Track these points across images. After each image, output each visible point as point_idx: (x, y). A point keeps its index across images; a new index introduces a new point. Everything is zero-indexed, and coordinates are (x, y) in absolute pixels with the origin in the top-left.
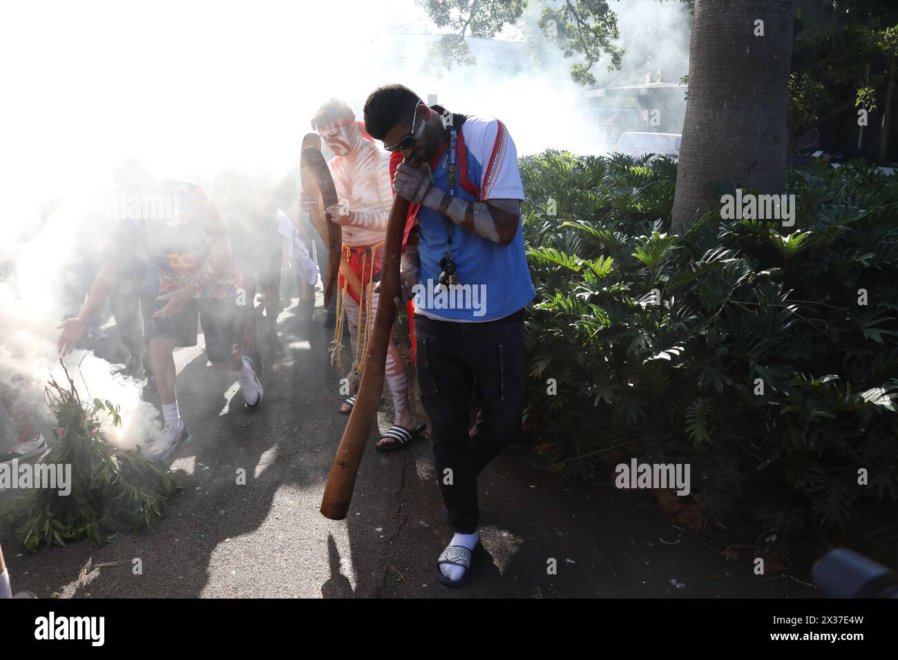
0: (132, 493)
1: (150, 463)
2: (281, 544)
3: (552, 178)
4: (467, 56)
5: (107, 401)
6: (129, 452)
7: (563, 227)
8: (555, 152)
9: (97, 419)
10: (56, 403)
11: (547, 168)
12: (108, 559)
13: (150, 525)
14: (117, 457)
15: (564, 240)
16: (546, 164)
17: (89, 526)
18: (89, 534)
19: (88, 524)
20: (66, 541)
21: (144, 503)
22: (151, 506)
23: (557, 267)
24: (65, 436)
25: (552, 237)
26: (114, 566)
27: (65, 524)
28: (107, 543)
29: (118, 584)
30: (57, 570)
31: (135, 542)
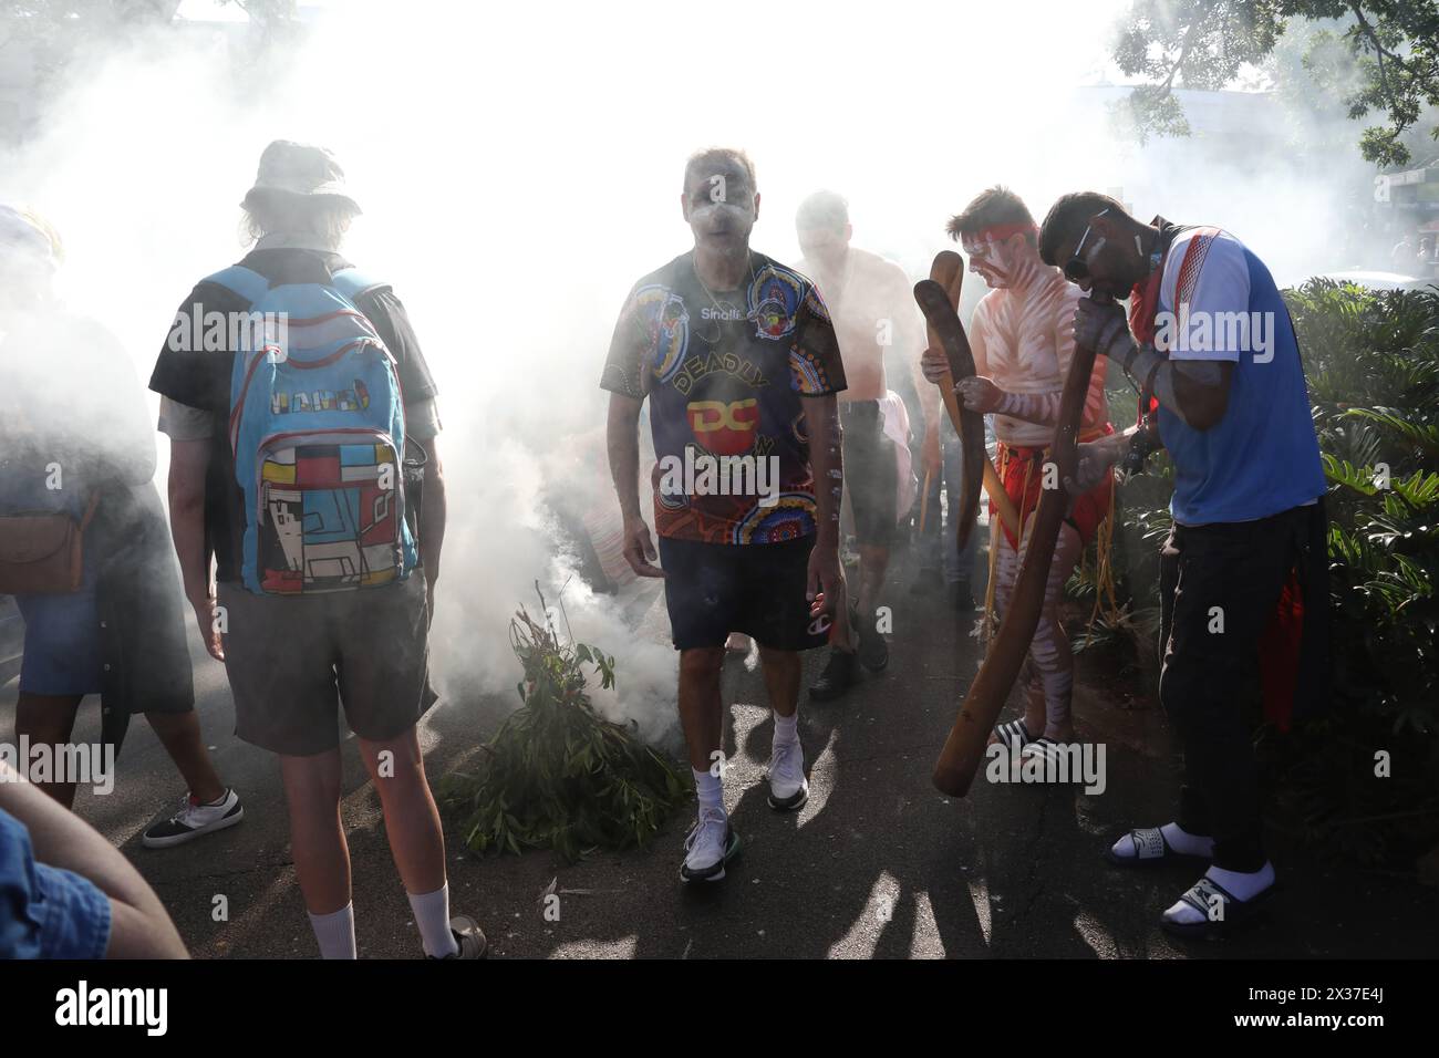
0: (620, 791)
1: (650, 748)
2: (839, 899)
3: (1327, 330)
4: (1174, 121)
5: (596, 650)
6: (621, 728)
7: (1347, 417)
8: (1328, 284)
9: (580, 674)
10: (525, 645)
11: (1314, 310)
12: (581, 884)
13: (642, 841)
14: (604, 733)
15: (1348, 439)
16: (1311, 305)
17: (555, 830)
18: (555, 841)
19: (555, 828)
20: (523, 847)
21: (636, 809)
22: (646, 814)
23: (1333, 485)
24: (534, 694)
25: (1325, 432)
26: (588, 896)
27: (522, 822)
28: (580, 860)
29: (591, 924)
30: (508, 889)
31: (619, 864)
